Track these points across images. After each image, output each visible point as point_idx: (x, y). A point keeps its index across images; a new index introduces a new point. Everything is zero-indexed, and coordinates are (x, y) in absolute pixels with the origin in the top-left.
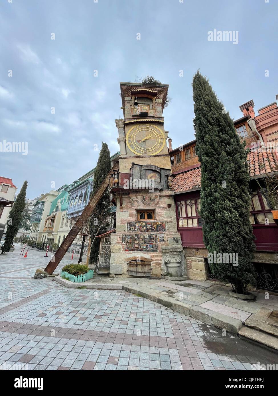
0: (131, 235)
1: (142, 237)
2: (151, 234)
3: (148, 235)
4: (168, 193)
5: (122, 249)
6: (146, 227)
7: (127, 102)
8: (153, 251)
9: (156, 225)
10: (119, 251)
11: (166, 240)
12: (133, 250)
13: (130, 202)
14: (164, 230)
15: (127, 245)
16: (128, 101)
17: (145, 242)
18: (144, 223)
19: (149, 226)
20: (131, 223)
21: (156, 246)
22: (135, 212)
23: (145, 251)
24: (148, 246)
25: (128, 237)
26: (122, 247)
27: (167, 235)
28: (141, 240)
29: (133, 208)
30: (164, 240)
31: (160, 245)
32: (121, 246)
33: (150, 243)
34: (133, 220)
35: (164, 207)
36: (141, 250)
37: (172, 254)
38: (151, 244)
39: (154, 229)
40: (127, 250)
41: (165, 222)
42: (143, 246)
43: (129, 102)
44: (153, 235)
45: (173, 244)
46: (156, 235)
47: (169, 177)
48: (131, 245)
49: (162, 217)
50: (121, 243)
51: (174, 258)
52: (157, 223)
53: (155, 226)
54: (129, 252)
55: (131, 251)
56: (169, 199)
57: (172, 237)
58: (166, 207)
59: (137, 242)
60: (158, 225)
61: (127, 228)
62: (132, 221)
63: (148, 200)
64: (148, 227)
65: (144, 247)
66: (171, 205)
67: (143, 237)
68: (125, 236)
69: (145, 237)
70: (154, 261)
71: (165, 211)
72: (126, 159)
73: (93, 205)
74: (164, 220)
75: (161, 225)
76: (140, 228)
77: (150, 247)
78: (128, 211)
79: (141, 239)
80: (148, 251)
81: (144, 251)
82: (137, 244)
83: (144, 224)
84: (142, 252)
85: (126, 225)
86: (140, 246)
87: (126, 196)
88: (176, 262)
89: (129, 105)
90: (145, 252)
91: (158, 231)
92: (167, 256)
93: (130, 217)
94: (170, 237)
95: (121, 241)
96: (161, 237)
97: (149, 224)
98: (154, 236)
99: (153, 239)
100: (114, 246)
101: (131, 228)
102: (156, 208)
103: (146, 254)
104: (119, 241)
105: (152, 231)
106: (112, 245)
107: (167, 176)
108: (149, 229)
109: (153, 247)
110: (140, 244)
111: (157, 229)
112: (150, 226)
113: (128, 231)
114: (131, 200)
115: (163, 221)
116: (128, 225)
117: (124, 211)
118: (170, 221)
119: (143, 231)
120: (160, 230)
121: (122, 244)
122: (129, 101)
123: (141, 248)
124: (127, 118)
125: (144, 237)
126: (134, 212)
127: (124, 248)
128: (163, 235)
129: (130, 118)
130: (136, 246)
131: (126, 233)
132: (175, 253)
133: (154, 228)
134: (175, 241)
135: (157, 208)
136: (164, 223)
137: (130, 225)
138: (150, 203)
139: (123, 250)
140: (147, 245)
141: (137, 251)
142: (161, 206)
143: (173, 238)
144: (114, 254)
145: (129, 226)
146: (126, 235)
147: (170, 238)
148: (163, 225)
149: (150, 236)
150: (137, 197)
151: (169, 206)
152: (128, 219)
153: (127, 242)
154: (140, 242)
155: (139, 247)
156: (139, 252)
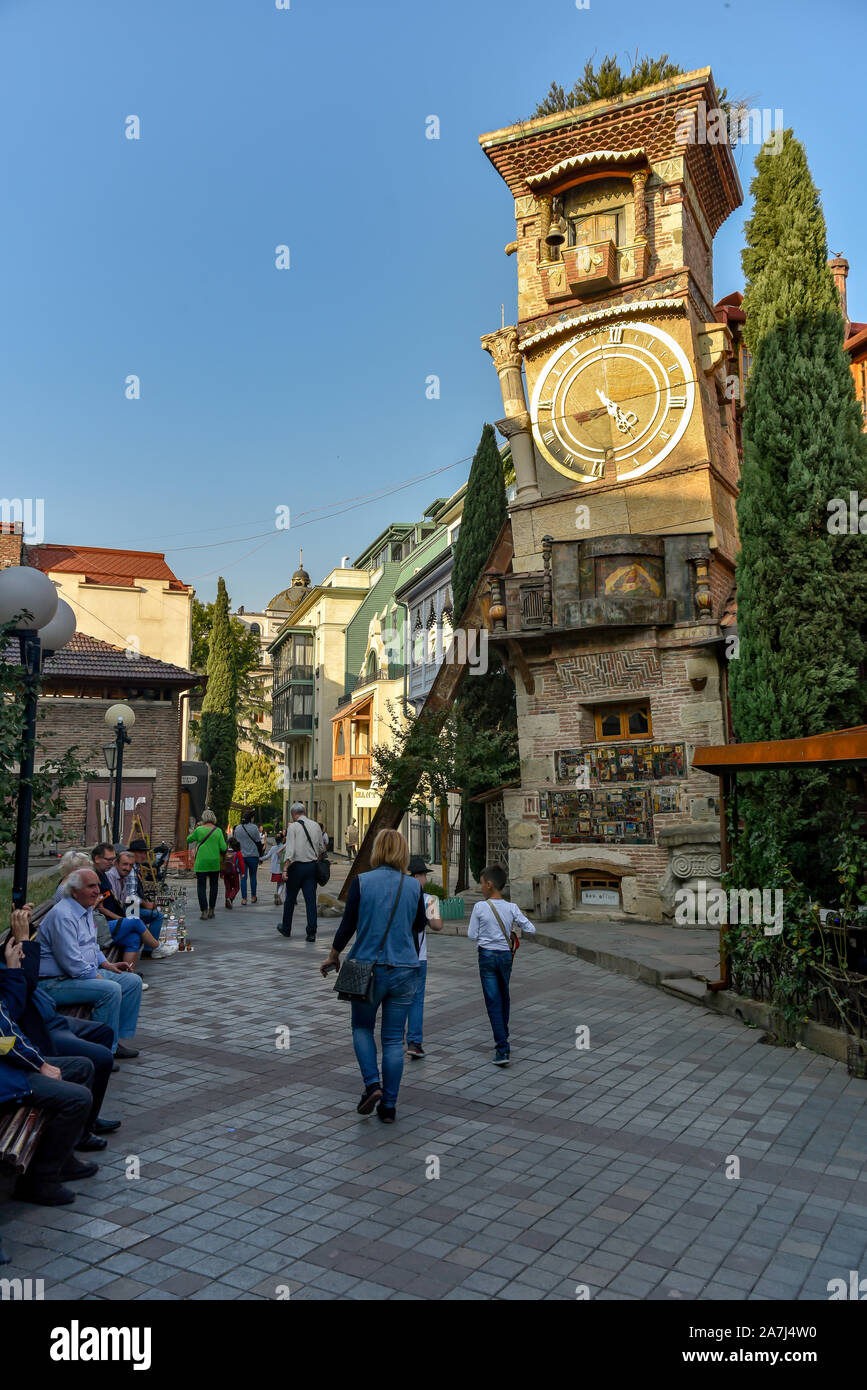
0: (566, 792)
1: (601, 797)
2: (631, 789)
3: (620, 792)
4: (694, 633)
5: (541, 837)
6: (618, 765)
7: (525, 226)
8: (639, 841)
9: (649, 758)
10: (534, 841)
11: (681, 805)
12: (574, 840)
13: (558, 680)
14: (681, 773)
15: (554, 822)
16: (525, 222)
17: (612, 814)
18: (609, 752)
19: (627, 761)
20: (568, 752)
21: (649, 827)
22: (579, 715)
23: (613, 841)
24: (622, 827)
25: (558, 798)
26: (540, 830)
27: (686, 791)
28: (598, 807)
29: (571, 702)
30: (674, 806)
31: (660, 824)
32: (538, 828)
33: (628, 816)
34: (574, 744)
35: (679, 690)
36: (599, 840)
37: (693, 851)
38: (632, 819)
39: (646, 769)
40: (557, 838)
41: (683, 744)
42: (605, 827)
43: (532, 224)
44: (639, 789)
45: (706, 820)
46: (650, 791)
47: (698, 569)
48: (566, 825)
49: (674, 725)
50: (536, 817)
51: (702, 865)
52: (656, 750)
53: (648, 761)
54: (563, 844)
55: (568, 841)
56: (697, 656)
57: (702, 796)
58: (688, 690)
59: (587, 815)
60: (657, 756)
61: (557, 769)
62: (570, 747)
63: (619, 669)
64: (623, 765)
65: (607, 829)
66: (705, 679)
67: (604, 800)
68: (547, 797)
69: (613, 799)
70: (641, 872)
71: (684, 706)
72: (536, 510)
73: (445, 696)
74: (679, 737)
75: (667, 755)
76: (598, 769)
77: (628, 829)
78: (553, 712)
79: (598, 803)
80: (623, 841)
81: (608, 842)
82: (586, 820)
83: (610, 755)
84: (604, 845)
85: (552, 759)
86: (595, 827)
87: (543, 660)
88: (710, 877)
89: (533, 243)
90: (613, 845)
91: (657, 777)
92: (680, 857)
93: (563, 733)
94: (698, 796)
95: (536, 813)
96: (663, 798)
97: (628, 754)
98: (640, 795)
99: (639, 804)
100: (516, 825)
101: (567, 771)
102: (652, 696)
103: (615, 850)
104: (528, 813)
105: (638, 776)
106: (510, 826)
107: (692, 564)
108: (629, 770)
109: (637, 830)
110: (595, 821)
111: (654, 770)
112: (630, 759)
113: (559, 779)
114: (558, 672)
115: (676, 741)
116: (556, 760)
117: (543, 713)
118: (703, 739)
119: (607, 777)
120: (666, 774)
121: (540, 822)
122: (530, 220)
123: (601, 832)
124: (530, 314)
125: (609, 798)
126: (574, 714)
127: (547, 834)
128: (672, 790)
129: (538, 312)
130: (584, 826)
131: (553, 785)
132: (703, 849)
133: (645, 767)
134: (713, 810)
135: (653, 693)
136: (678, 750)
137: (564, 760)
138: (626, 680)
139: (544, 840)
140: (619, 823)
141: (587, 841)
142: (669, 686)
143: (706, 800)
144: (516, 851)
145: (560, 764)
146: (549, 793)
147: (696, 800)
148: (675, 755)
149: (628, 795)
150: (578, 660)
151: (699, 684)
152: (556, 739)
153: (556, 815)
154: (596, 814)
155: (592, 830)
156: (594, 845)
